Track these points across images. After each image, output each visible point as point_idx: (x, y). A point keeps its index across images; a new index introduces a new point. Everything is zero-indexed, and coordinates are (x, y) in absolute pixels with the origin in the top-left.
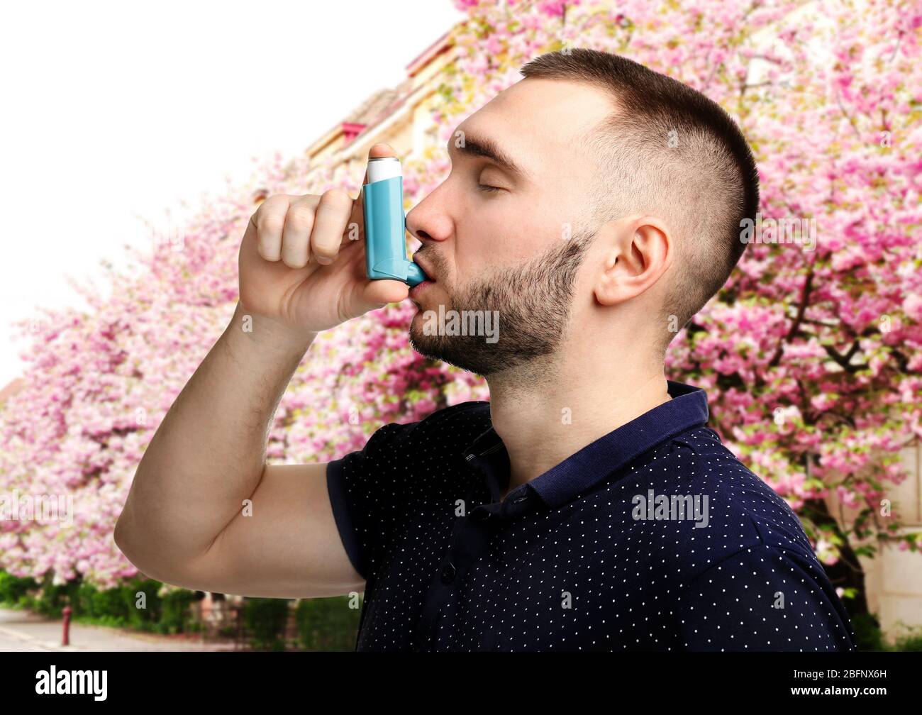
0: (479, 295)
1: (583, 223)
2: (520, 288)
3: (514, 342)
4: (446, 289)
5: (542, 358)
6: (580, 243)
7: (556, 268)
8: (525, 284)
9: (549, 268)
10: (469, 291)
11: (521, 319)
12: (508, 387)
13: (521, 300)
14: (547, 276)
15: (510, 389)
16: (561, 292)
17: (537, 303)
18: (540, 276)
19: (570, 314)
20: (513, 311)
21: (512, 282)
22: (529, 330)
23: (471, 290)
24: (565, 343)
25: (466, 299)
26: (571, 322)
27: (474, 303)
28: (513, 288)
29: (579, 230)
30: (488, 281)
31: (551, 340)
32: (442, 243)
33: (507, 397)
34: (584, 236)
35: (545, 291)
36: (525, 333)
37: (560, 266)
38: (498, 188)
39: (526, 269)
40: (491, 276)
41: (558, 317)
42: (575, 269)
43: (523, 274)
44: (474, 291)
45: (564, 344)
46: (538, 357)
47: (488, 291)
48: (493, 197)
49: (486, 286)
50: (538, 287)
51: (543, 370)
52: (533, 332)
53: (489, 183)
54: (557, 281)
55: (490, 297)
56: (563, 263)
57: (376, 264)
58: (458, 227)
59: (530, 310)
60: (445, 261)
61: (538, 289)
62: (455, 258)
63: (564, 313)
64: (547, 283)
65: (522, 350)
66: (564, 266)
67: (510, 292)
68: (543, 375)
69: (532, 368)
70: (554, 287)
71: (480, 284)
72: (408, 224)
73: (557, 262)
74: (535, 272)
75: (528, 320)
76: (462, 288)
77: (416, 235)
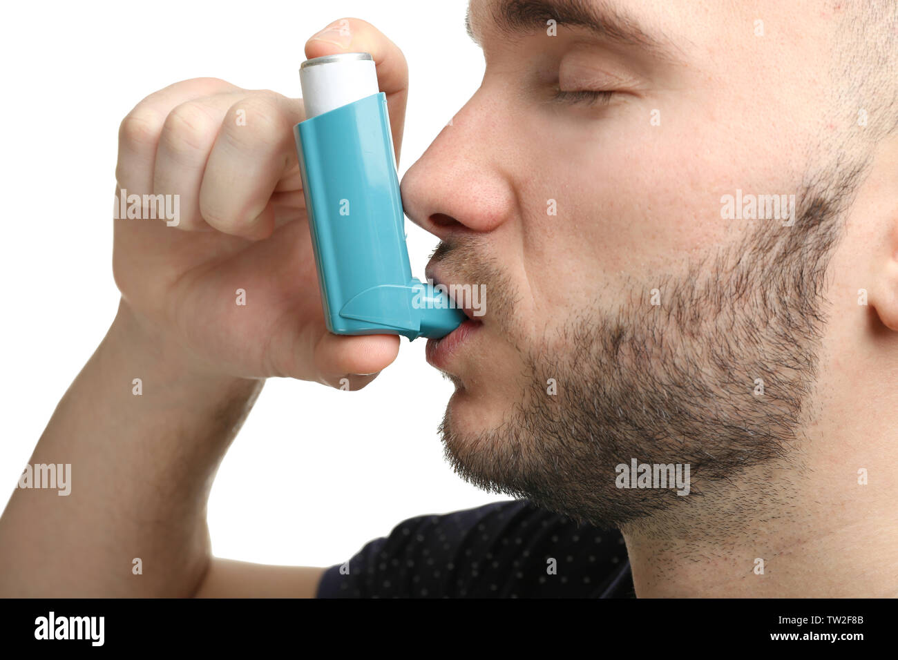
0: (596, 348)
1: (830, 145)
2: (696, 318)
3: (691, 444)
4: (512, 340)
5: (755, 472)
6: (829, 195)
7: (779, 260)
8: (707, 309)
9: (760, 263)
10: (570, 341)
11: (704, 392)
12: (675, 540)
13: (699, 348)
14: (757, 284)
15: (680, 543)
16: (795, 316)
17: (742, 350)
18: (741, 289)
19: (820, 365)
20: (684, 375)
21: (675, 309)
22: (725, 415)
23: (576, 339)
24: (810, 431)
25: (566, 359)
26: (820, 381)
27: (586, 366)
28: (679, 322)
29: (824, 164)
30: (615, 311)
31: (777, 429)
32: (492, 236)
33: (675, 557)
34: (836, 177)
35: (757, 320)
36: (716, 421)
37: (785, 254)
38: (608, 93)
39: (706, 274)
40: (622, 301)
41: (790, 374)
42: (823, 257)
43: (700, 286)
44: (583, 340)
45: (806, 431)
46: (746, 469)
47: (617, 338)
48: (597, 115)
49: (612, 325)
50: (738, 312)
51: (759, 495)
52: (735, 417)
53: (586, 84)
54: (782, 290)
55: (625, 349)
56: (794, 247)
57: (345, 301)
58: (523, 195)
59: (723, 367)
60: (502, 278)
61: (740, 316)
62: (526, 267)
63: (806, 363)
64: (760, 301)
65: (710, 460)
66: (796, 255)
67: (671, 333)
68: (759, 507)
69: (733, 495)
70: (777, 307)
71: (596, 321)
72: (408, 202)
73: (778, 248)
74: (729, 279)
75: (721, 392)
76: (552, 336)
77: (429, 225)
